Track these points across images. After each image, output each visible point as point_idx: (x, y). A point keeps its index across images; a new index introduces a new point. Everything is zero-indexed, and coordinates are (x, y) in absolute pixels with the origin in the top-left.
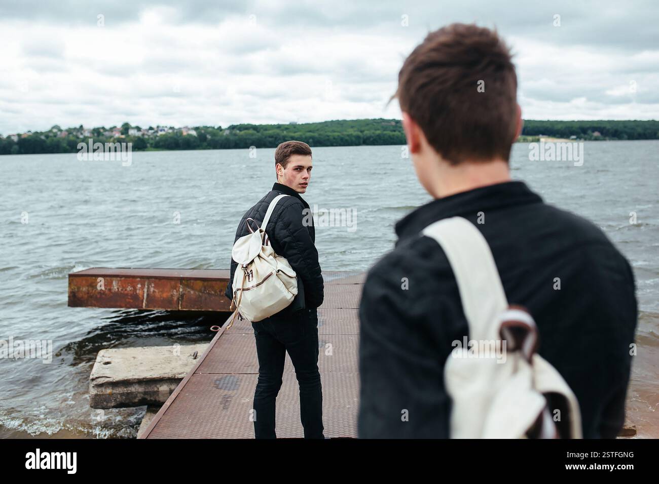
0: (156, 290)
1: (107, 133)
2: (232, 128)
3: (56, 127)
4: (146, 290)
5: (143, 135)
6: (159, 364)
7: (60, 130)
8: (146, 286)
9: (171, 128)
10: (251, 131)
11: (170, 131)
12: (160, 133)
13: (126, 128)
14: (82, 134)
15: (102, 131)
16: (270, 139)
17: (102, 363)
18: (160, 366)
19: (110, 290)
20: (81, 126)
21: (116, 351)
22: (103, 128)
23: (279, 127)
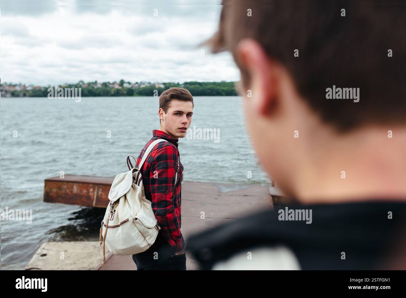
0: (103, 194)
1: (111, 86)
2: (186, 84)
3: (82, 81)
4: (96, 193)
5: (132, 87)
6: (82, 258)
7: (84, 83)
8: (96, 190)
9: (149, 83)
10: (197, 86)
11: (148, 85)
12: (142, 86)
13: (122, 82)
14: (96, 86)
15: (108, 84)
16: (209, 91)
17: (40, 255)
18: (81, 260)
19: (72, 192)
20: (96, 82)
21: (54, 245)
22: (109, 83)
23: (214, 83)
